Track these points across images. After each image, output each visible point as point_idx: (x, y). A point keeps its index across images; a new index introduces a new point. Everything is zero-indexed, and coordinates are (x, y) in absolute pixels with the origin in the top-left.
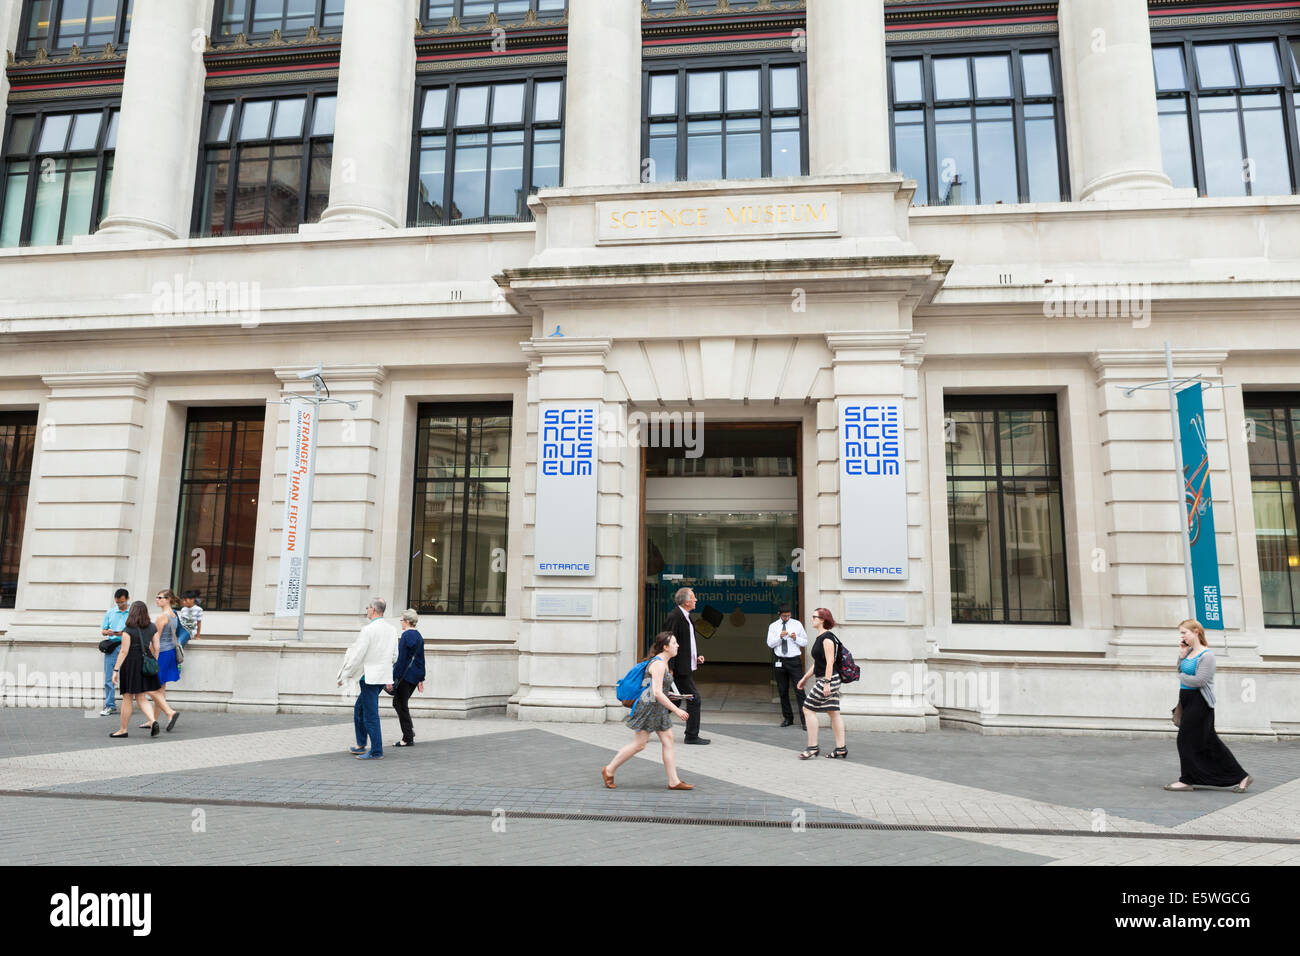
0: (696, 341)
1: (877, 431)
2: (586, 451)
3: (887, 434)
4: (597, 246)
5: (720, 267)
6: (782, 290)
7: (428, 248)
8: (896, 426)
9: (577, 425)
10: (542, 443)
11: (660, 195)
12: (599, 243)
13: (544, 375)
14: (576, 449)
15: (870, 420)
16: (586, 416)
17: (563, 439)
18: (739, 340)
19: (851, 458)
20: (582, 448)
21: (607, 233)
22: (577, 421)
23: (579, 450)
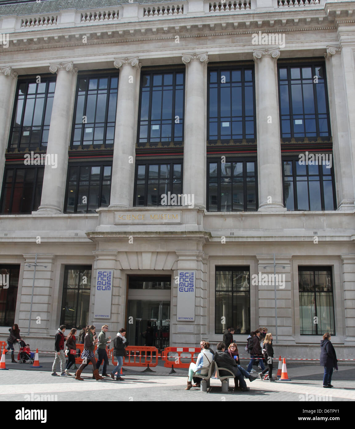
0: (141, 253)
1: (188, 280)
2: (109, 283)
3: (191, 280)
4: (115, 225)
5: (146, 233)
6: (164, 239)
7: (69, 220)
8: (193, 278)
9: (107, 276)
10: (97, 281)
11: (132, 211)
12: (115, 224)
13: (99, 261)
14: (106, 283)
15: (186, 276)
16: (109, 274)
17: (103, 280)
18: (153, 252)
19: (181, 287)
20: (108, 283)
21: (117, 220)
22: (107, 275)
23: (107, 283)
